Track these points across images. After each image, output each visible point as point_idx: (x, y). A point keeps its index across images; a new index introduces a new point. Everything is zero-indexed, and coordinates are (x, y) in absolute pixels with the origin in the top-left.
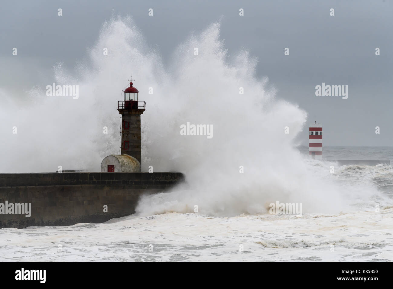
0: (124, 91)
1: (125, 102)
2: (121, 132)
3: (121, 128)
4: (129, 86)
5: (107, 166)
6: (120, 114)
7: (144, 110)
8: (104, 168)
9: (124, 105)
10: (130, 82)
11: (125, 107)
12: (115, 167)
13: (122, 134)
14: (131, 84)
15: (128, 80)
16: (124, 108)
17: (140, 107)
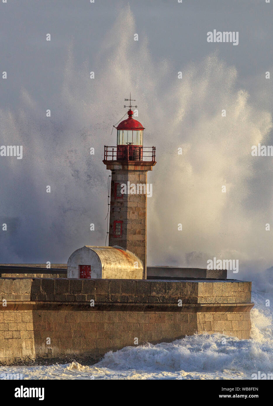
0: (116, 126)
1: (119, 147)
2: (110, 204)
3: (109, 197)
4: (127, 117)
5: (78, 268)
6: (107, 169)
7: (153, 163)
8: (72, 271)
9: (115, 154)
10: (127, 109)
11: (117, 156)
12: (92, 269)
13: (111, 207)
14: (130, 113)
15: (125, 107)
16: (115, 158)
17: (146, 157)
